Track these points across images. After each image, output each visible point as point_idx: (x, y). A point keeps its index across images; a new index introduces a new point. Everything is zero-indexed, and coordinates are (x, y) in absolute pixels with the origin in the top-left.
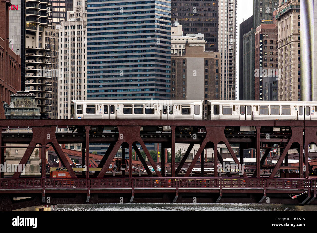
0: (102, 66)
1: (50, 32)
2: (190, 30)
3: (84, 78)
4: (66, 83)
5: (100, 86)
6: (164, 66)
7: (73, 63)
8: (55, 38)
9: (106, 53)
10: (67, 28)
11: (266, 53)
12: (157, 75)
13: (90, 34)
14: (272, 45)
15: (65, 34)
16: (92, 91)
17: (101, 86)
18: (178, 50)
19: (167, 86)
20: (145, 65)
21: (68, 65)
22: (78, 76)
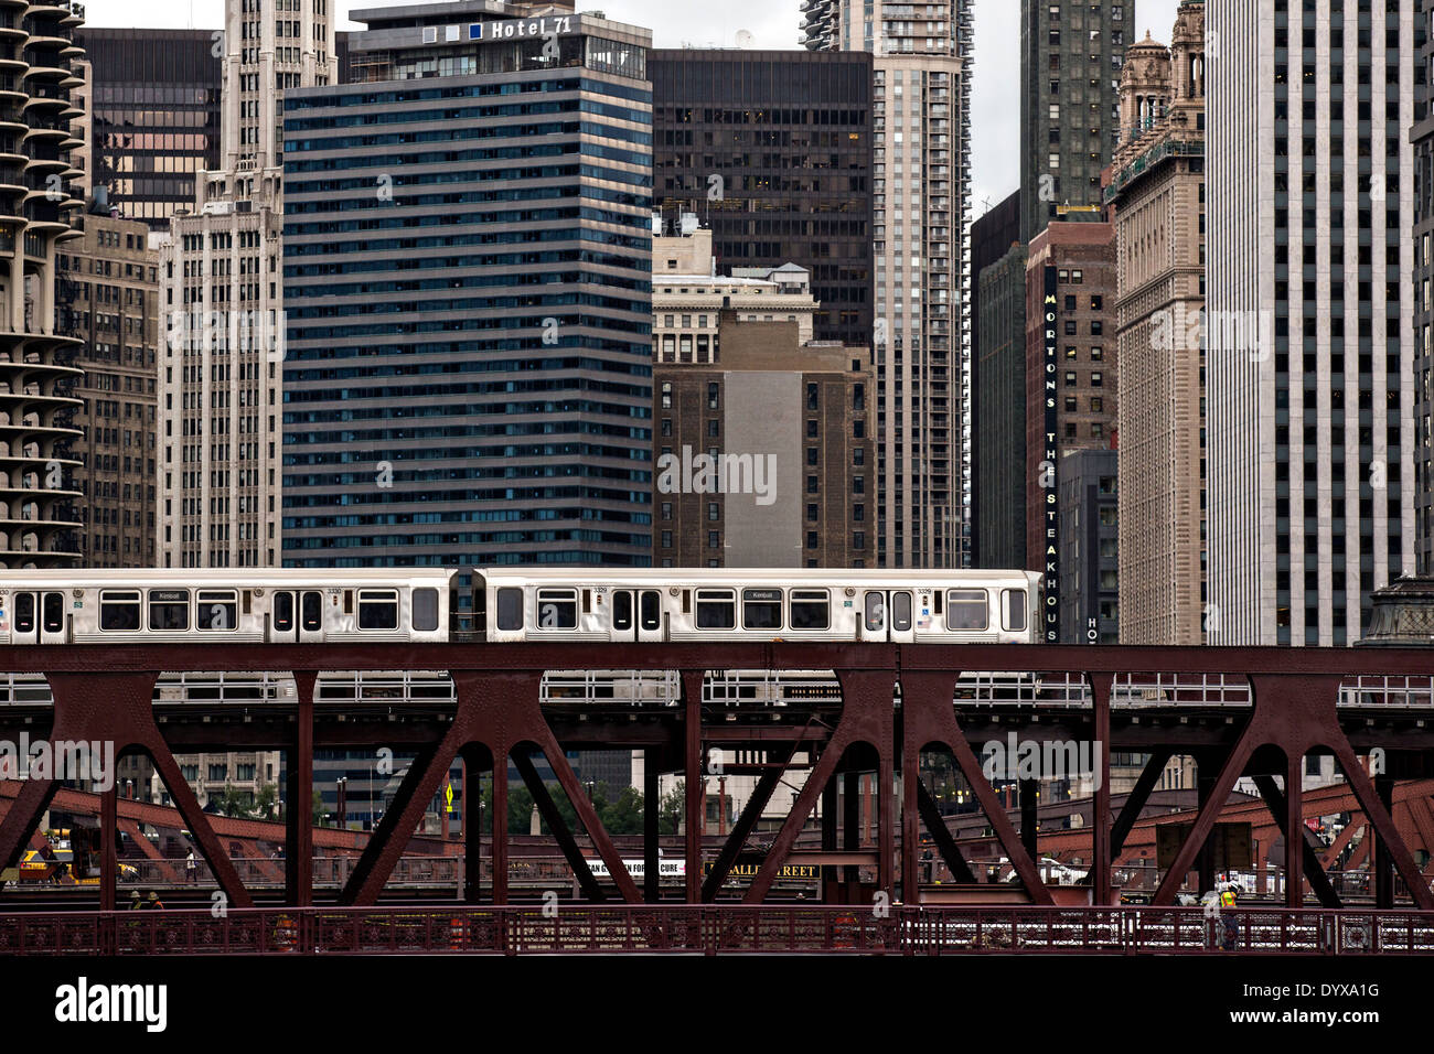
0: (348, 411)
1: (124, 263)
2: (752, 249)
3: (271, 463)
4: (192, 486)
5: (339, 497)
6: (624, 410)
7: (220, 398)
8: (146, 288)
9: (364, 351)
10: (194, 243)
11: (1073, 353)
12: (592, 450)
13: (295, 270)
14: (1099, 316)
15: (186, 270)
16: (305, 522)
17: (344, 500)
18: (695, 341)
19: (637, 499)
20: (539, 407)
21: (199, 406)
22: (242, 457)
